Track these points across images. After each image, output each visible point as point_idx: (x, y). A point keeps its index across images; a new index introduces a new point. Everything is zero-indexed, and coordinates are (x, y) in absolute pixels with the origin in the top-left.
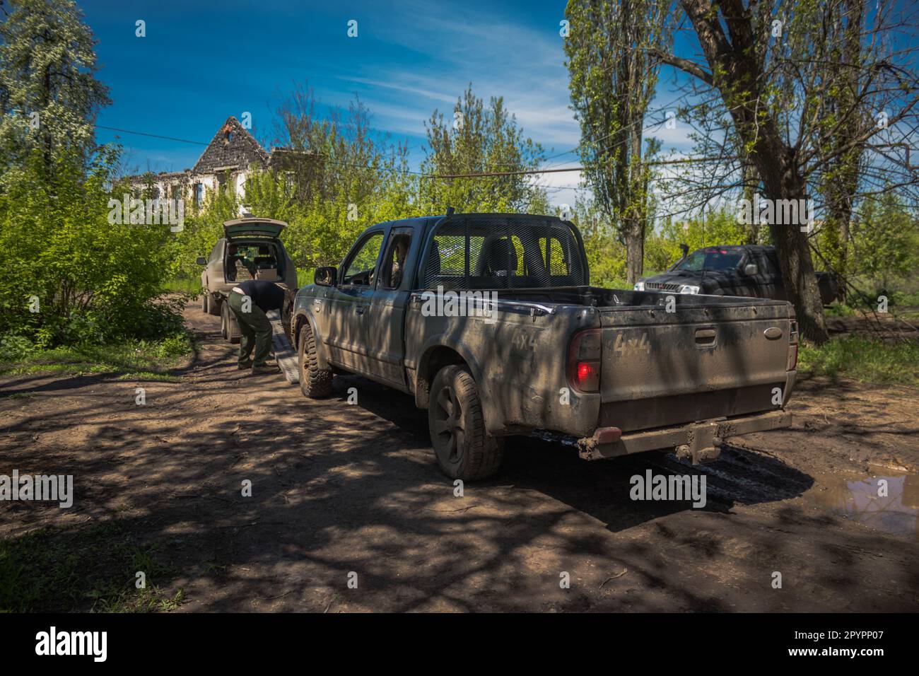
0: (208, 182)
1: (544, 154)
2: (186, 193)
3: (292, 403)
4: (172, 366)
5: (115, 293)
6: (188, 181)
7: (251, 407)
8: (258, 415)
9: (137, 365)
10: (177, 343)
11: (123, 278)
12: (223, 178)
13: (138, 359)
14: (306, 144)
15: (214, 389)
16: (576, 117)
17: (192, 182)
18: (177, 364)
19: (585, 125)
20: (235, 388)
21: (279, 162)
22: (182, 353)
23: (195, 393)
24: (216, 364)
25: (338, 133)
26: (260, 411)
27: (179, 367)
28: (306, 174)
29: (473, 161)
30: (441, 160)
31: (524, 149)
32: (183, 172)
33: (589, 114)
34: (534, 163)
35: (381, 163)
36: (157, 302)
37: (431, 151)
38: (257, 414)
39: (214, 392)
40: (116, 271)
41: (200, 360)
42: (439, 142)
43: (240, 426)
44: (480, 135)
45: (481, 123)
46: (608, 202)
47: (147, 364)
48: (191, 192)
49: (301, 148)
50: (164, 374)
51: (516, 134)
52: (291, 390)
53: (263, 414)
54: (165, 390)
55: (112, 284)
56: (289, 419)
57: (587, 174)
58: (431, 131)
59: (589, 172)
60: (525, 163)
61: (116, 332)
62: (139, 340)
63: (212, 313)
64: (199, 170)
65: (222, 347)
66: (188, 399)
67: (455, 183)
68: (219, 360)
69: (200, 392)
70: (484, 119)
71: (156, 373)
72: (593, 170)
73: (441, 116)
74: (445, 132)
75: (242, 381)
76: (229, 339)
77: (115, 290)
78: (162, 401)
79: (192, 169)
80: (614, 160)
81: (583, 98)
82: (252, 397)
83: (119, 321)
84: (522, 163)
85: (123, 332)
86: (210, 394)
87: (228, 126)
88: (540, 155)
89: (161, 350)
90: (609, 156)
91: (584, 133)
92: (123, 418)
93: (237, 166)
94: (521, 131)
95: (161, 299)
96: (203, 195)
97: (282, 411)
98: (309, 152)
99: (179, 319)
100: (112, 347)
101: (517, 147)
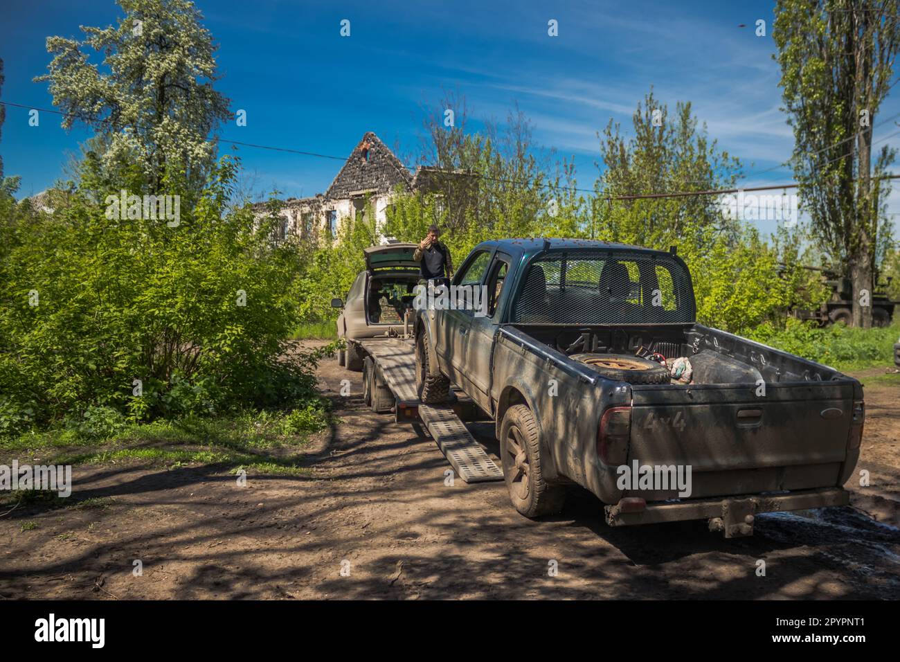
0: (344, 208)
1: (742, 169)
2: (318, 221)
3: (474, 520)
4: (301, 450)
5: (228, 349)
6: (320, 207)
7: (417, 528)
8: (430, 545)
9: (256, 447)
10: (307, 416)
11: (239, 329)
12: (360, 203)
13: (258, 437)
14: (456, 161)
15: (359, 493)
16: (789, 122)
17: (324, 208)
18: (308, 447)
19: (800, 131)
20: (388, 490)
21: (425, 183)
22: (315, 429)
23: (333, 501)
24: (361, 447)
25: (493, 148)
26: (430, 537)
27: (310, 451)
28: (457, 198)
29: (656, 181)
30: (616, 178)
31: (719, 162)
32: (315, 198)
33: (805, 117)
34: (731, 181)
35: (545, 182)
36: (282, 358)
37: (606, 169)
38: (427, 544)
39: (360, 499)
40: (230, 320)
41: (339, 441)
42: (615, 157)
43: (404, 568)
44: (664, 148)
45: (665, 134)
46: (828, 226)
47: (269, 445)
48: (323, 220)
49: (451, 167)
50: (288, 463)
51: (709, 148)
52: (468, 496)
53: (435, 542)
54: (290, 493)
55: (225, 337)
56: (476, 555)
57: (803, 192)
58: (606, 144)
59: (806, 189)
60: (719, 181)
61: (229, 399)
62: (260, 411)
63: (351, 368)
64: (333, 194)
65: (366, 419)
66: (322, 512)
67: (636, 206)
68: (364, 441)
69: (340, 498)
70: (669, 129)
71: (280, 462)
72: (810, 186)
73: (617, 126)
74: (621, 145)
75: (399, 477)
76: (374, 408)
77: (229, 346)
78: (286, 515)
79: (325, 194)
80: (836, 175)
81: (797, 97)
82: (415, 511)
83: (235, 385)
84: (715, 180)
85: (239, 398)
86: (355, 504)
87: (365, 143)
88: (738, 171)
89: (287, 423)
90: (830, 169)
91: (799, 141)
92: (231, 547)
93: (376, 190)
94: (715, 142)
95: (288, 355)
96: (337, 223)
97: (463, 540)
98: (461, 171)
99: (310, 380)
100: (225, 421)
101: (709, 160)
